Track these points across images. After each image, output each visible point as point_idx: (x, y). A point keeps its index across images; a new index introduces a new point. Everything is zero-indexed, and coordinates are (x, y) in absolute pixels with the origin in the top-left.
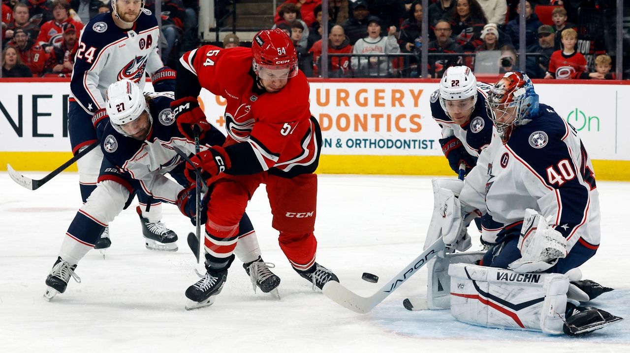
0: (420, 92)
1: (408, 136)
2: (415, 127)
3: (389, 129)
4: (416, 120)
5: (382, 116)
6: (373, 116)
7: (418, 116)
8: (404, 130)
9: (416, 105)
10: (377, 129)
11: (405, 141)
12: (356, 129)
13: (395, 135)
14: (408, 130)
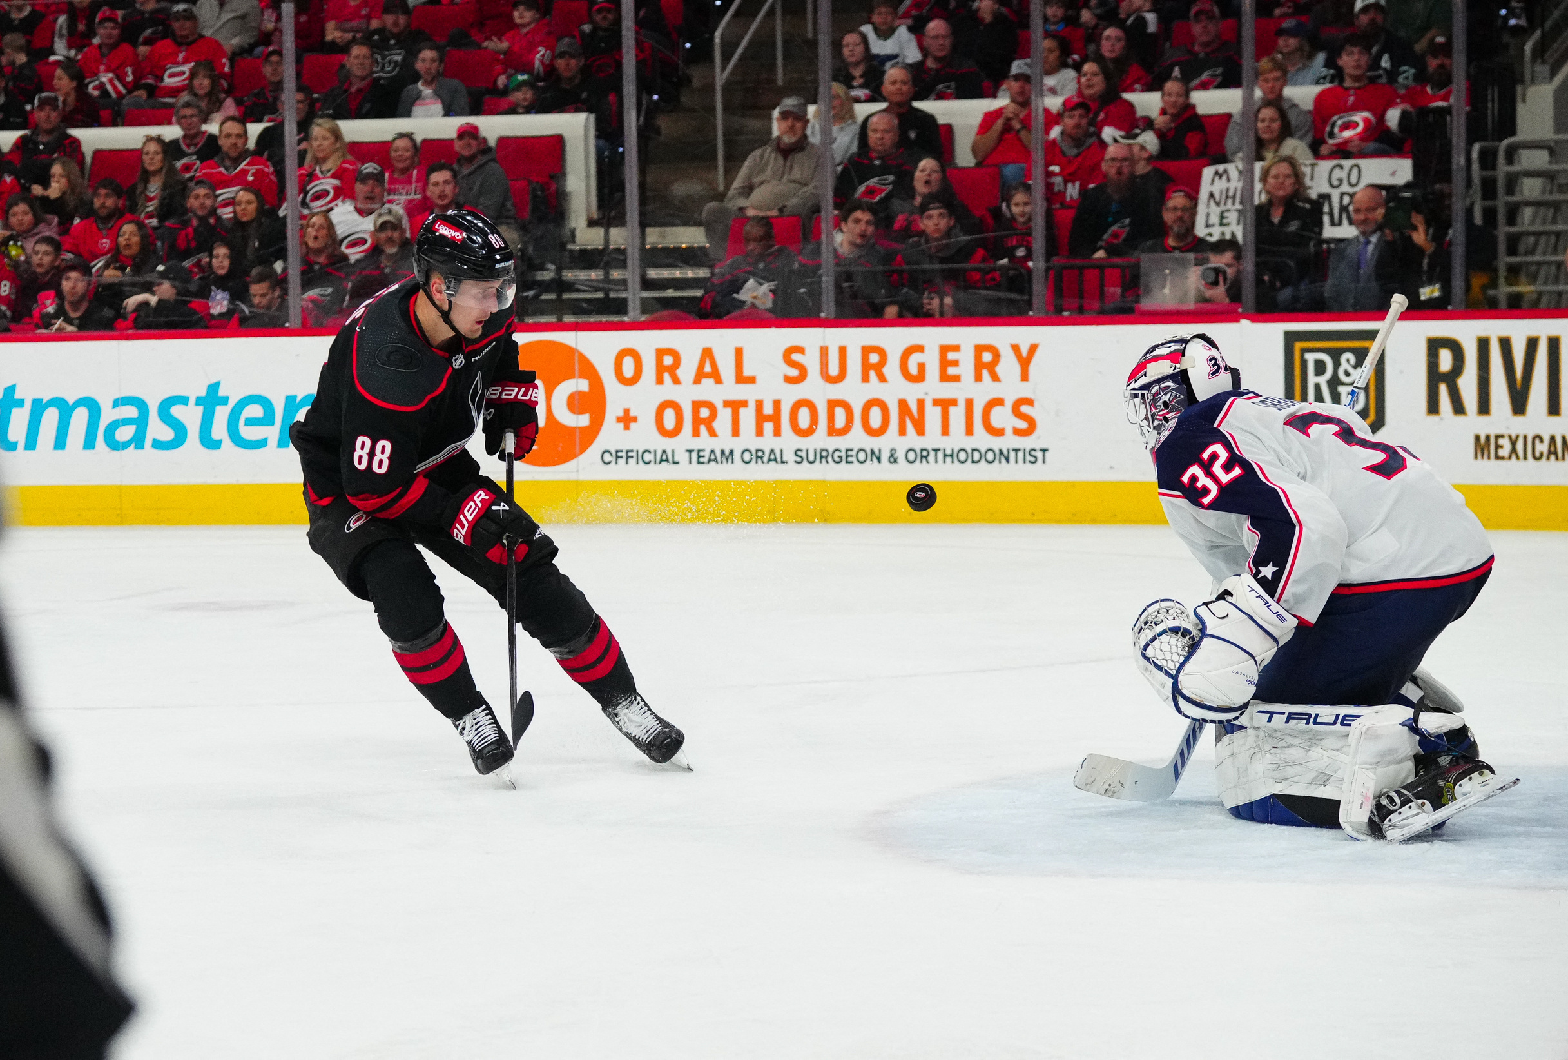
0: (1033, 348)
1: (1008, 442)
2: (1023, 425)
3: (969, 431)
4: (1025, 409)
5: (954, 402)
6: (936, 402)
7: (1029, 402)
8: (999, 432)
9: (1025, 377)
10: (945, 431)
11: (1001, 452)
12: (902, 432)
13: (982, 440)
14: (1009, 432)
